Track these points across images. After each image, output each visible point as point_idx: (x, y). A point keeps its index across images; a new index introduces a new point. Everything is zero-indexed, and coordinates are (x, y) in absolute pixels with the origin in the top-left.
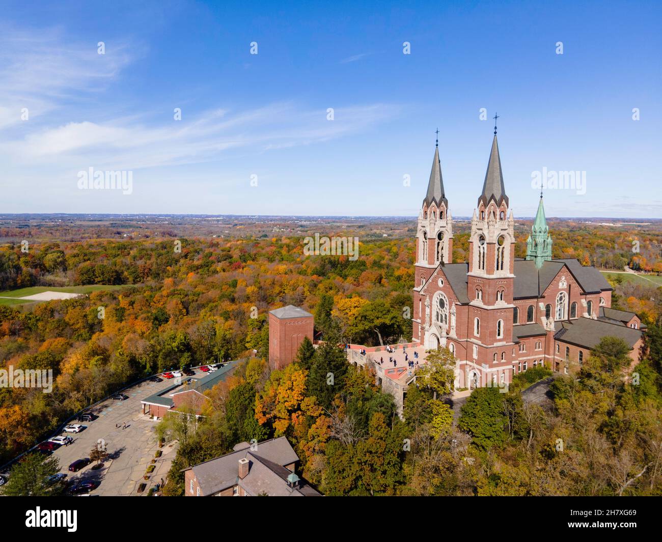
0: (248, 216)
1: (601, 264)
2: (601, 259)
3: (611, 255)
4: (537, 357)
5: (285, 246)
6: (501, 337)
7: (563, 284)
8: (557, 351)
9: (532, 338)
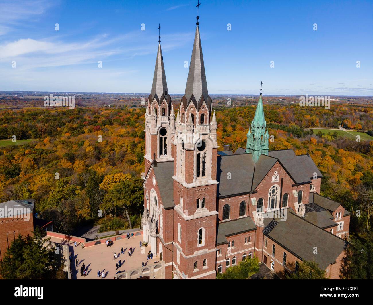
0: (129, 94)
1: (326, 125)
2: (326, 122)
3: (331, 119)
4: (246, 250)
5: (136, 114)
6: (203, 244)
7: (276, 178)
8: (265, 245)
9: (241, 234)
